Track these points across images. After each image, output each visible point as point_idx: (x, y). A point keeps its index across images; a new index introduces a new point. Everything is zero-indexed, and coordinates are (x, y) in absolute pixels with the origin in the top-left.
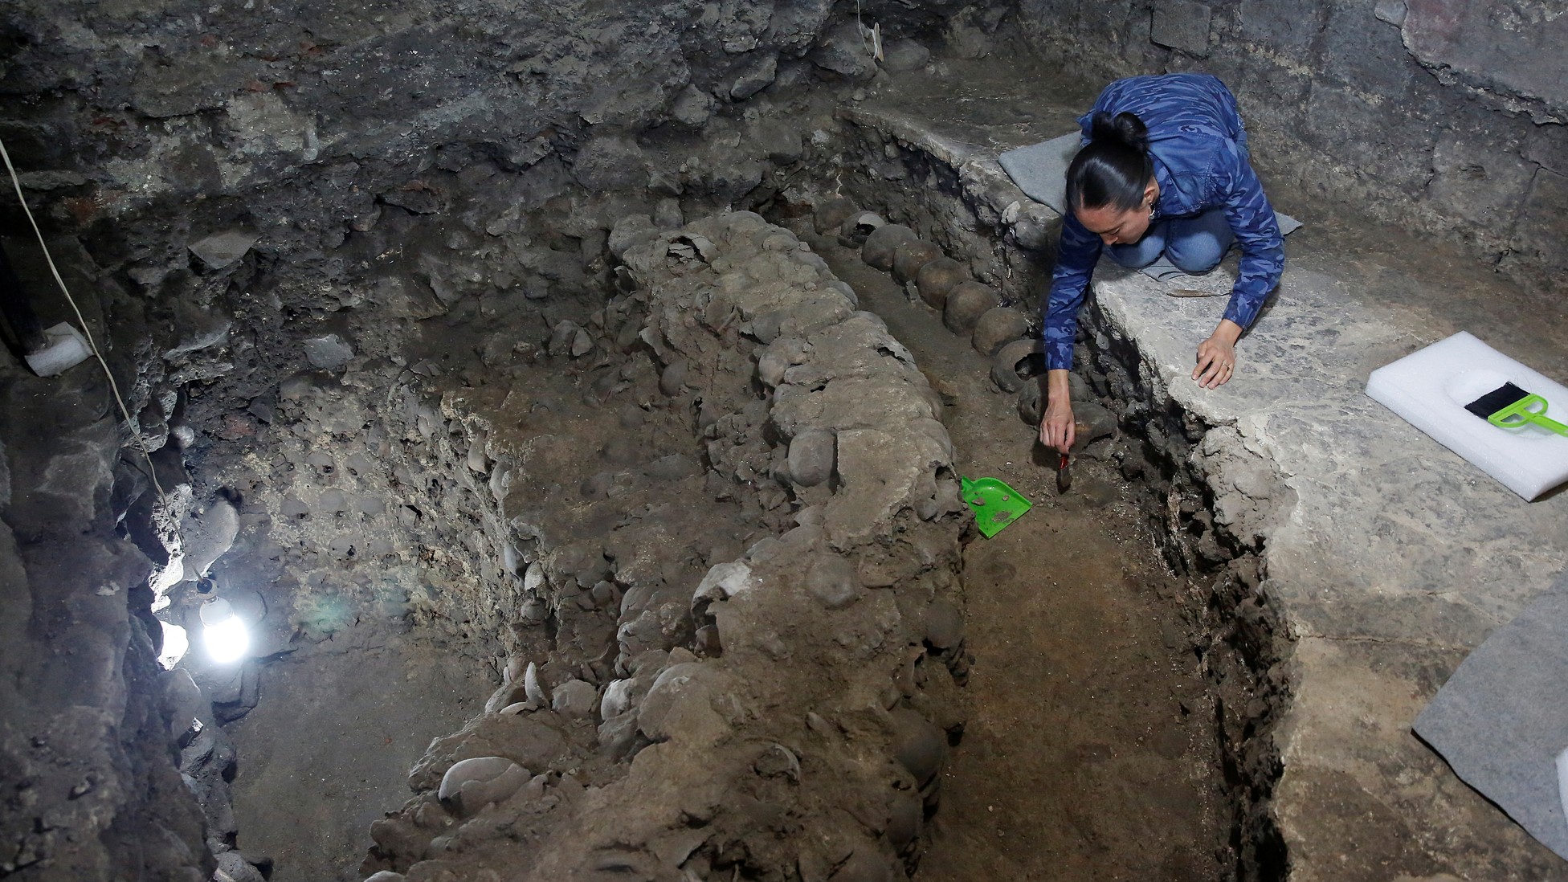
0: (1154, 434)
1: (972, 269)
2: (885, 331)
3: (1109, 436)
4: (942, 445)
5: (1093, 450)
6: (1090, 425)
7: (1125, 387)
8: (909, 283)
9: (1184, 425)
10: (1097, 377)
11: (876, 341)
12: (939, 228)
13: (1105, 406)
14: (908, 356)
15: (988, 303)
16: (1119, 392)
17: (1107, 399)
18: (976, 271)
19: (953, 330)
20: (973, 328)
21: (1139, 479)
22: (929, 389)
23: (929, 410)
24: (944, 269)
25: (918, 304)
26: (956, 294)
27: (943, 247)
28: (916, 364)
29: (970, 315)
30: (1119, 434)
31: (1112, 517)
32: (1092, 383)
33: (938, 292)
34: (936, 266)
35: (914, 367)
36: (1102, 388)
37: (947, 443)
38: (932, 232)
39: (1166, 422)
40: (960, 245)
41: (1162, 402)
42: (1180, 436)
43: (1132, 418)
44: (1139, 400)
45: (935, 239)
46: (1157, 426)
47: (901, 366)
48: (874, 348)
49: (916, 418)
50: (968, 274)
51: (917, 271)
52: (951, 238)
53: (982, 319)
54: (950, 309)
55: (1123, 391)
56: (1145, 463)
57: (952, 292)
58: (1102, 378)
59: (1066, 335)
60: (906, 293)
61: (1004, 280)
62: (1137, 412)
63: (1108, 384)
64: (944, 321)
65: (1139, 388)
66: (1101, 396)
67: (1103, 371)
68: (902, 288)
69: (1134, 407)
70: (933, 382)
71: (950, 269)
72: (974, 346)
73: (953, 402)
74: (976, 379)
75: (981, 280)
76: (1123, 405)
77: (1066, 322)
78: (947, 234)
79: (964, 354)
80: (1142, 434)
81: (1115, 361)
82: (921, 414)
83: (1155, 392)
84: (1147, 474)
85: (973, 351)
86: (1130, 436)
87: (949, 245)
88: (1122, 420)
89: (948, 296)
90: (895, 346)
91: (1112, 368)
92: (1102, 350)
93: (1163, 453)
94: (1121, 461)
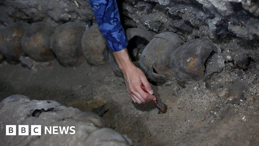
0: (236, 30)
1: (52, 19)
2: (27, 100)
3: (213, 53)
4: (116, 141)
5: (211, 68)
6: (197, 56)
7: (198, 16)
8: (21, 58)
9: (248, 12)
10: (178, 24)
11: (27, 111)
12: (13, 10)
13: (197, 37)
14: (54, 104)
15: (79, 31)
16: (198, 22)
17: (194, 32)
18: (56, 18)
19: (71, 65)
20: (82, 54)
21: (252, 64)
22: (82, 114)
23: (91, 127)
24: (35, 33)
25: (37, 67)
26: (55, 42)
27: (24, 20)
28: (62, 105)
29: (74, 48)
30: (219, 47)
31: (254, 99)
32: (178, 30)
33: (43, 50)
34: (29, 35)
35: (63, 107)
36: (186, 28)
37: (118, 137)
38: (10, 16)
39: (238, 18)
40: (34, 10)
41: (225, 9)
42: (252, 19)
43: (217, 31)
44: (212, 17)
45: (16, 19)
46: (234, 24)
47: (54, 114)
48: (29, 116)
49: (87, 138)
50: (53, 24)
51: (20, 48)
52: (25, 10)
53: (83, 45)
54: (60, 54)
55: (199, 20)
56: (247, 52)
57: (51, 43)
58: (182, 22)
59: (115, 24)
60: (24, 66)
61: (77, 10)
62: (217, 25)
63: (187, 23)
64: (62, 64)
65: (206, 11)
66: (189, 33)
67: (177, 17)
68: (19, 65)
69: (213, 23)
70: (82, 108)
71: (40, 30)
72: (92, 65)
73: (106, 109)
74: (108, 83)
75: (64, 21)
76: (206, 27)
77: (112, 16)
78: (20, 10)
79: (90, 74)
80: (231, 36)
81: (181, 6)
82: (89, 133)
83: (216, 6)
84: (253, 57)
85: (93, 68)
86: (226, 42)
87: (27, 16)
88: (213, 37)
89: (51, 47)
90: (41, 104)
91: (182, 11)
92: (167, 6)
93: (251, 38)
94: (232, 61)
